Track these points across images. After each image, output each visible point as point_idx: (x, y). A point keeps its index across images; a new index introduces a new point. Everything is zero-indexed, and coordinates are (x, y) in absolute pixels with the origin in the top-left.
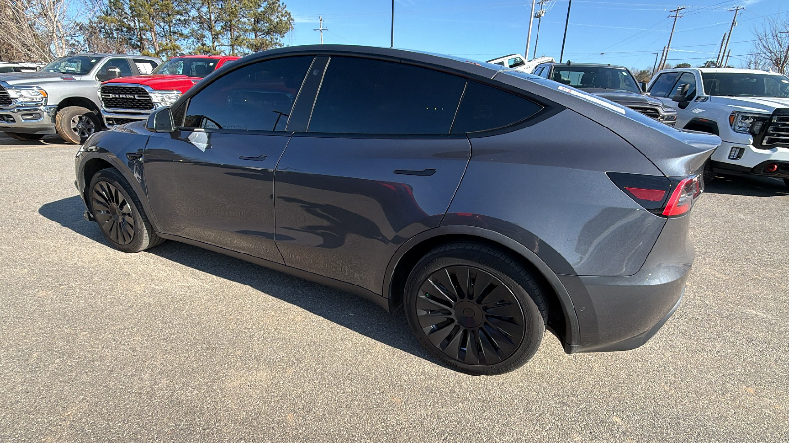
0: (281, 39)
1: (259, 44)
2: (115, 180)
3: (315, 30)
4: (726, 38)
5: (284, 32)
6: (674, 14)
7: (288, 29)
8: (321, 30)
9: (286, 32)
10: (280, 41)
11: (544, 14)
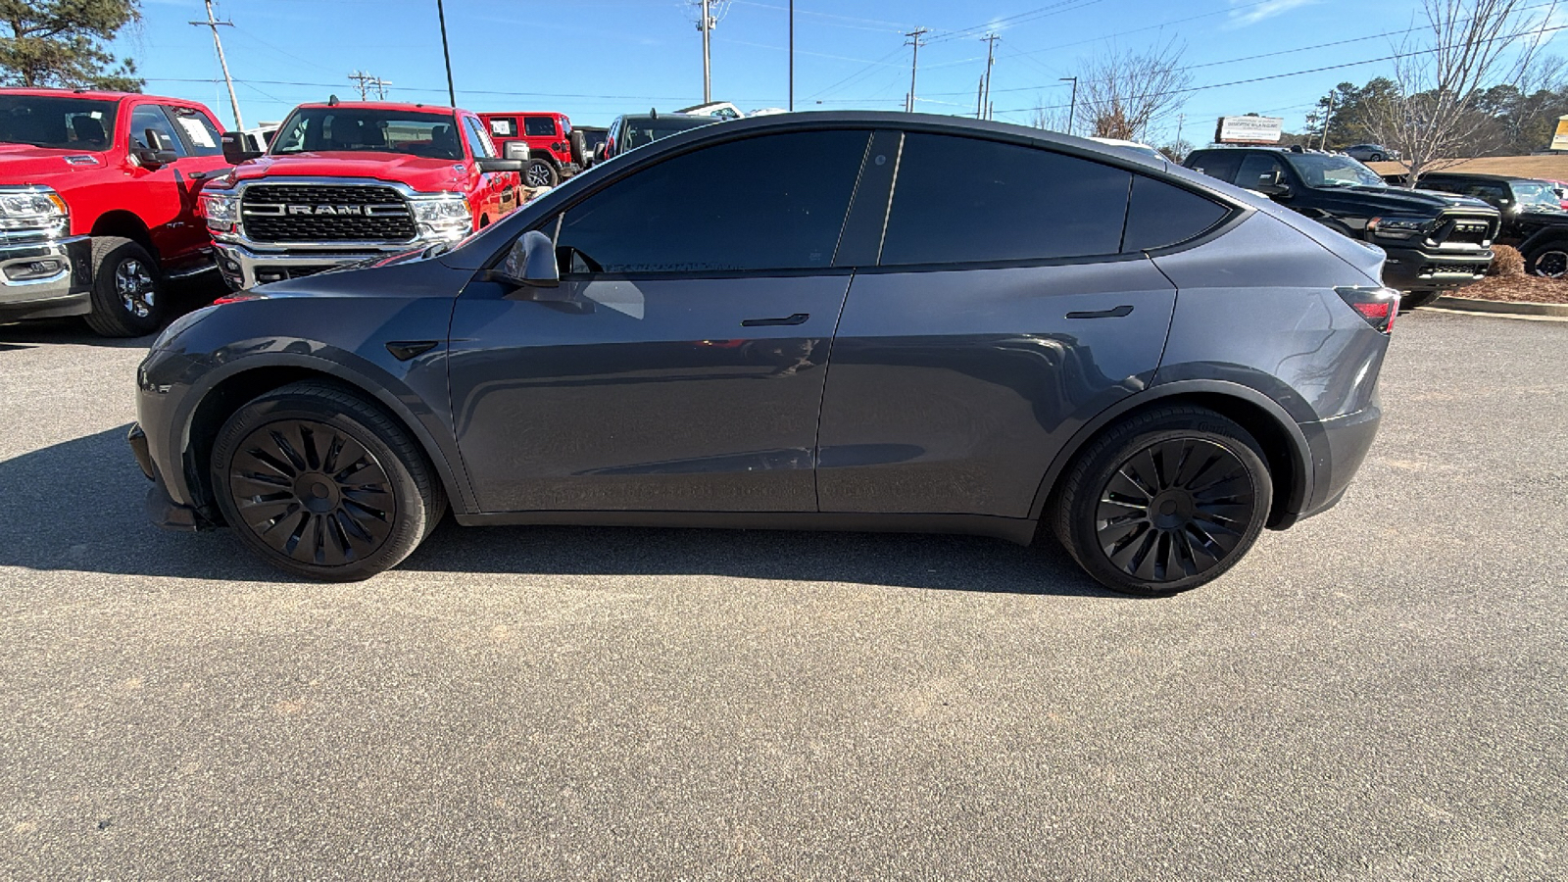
0: (104, 43)
1: (37, 54)
2: (338, 412)
3: (195, 24)
4: (984, 83)
5: (113, 24)
6: (911, 39)
7: (123, 18)
8: (212, 26)
9: (118, 26)
10: (99, 48)
11: (714, 24)
